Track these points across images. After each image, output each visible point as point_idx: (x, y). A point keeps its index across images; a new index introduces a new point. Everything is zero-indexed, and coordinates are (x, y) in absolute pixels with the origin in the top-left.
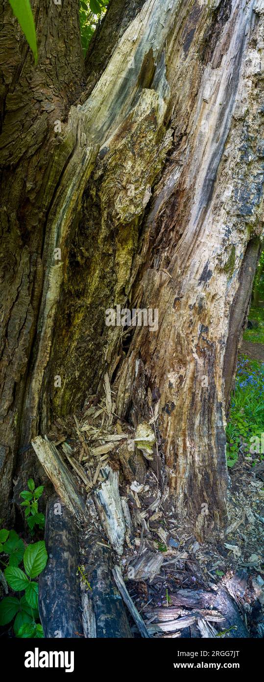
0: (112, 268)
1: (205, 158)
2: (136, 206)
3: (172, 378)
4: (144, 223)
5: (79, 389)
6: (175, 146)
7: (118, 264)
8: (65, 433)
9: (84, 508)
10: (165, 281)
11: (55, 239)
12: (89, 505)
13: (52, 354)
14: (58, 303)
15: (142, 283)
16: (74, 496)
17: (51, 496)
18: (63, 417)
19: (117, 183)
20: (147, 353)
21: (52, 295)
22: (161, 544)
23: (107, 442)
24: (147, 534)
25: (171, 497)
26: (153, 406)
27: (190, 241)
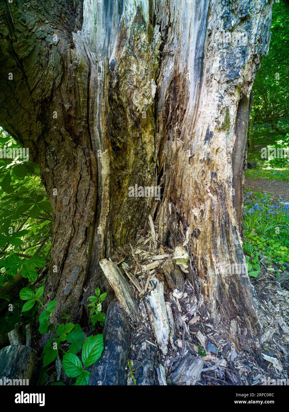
0: (141, 146)
1: (191, 40)
2: (148, 98)
3: (196, 212)
4: (156, 109)
5: (132, 227)
6: (164, 40)
7: (145, 143)
8: (124, 256)
9: (137, 310)
10: (180, 147)
11: (98, 136)
12: (141, 308)
13: (111, 207)
14: (110, 175)
15: (164, 151)
16: (130, 300)
17: (112, 300)
18: (122, 245)
19: (130, 85)
20: (175, 197)
21: (105, 171)
22: (200, 348)
23: (154, 261)
24: (188, 336)
25: (206, 303)
26: (185, 233)
27: (192, 114)
